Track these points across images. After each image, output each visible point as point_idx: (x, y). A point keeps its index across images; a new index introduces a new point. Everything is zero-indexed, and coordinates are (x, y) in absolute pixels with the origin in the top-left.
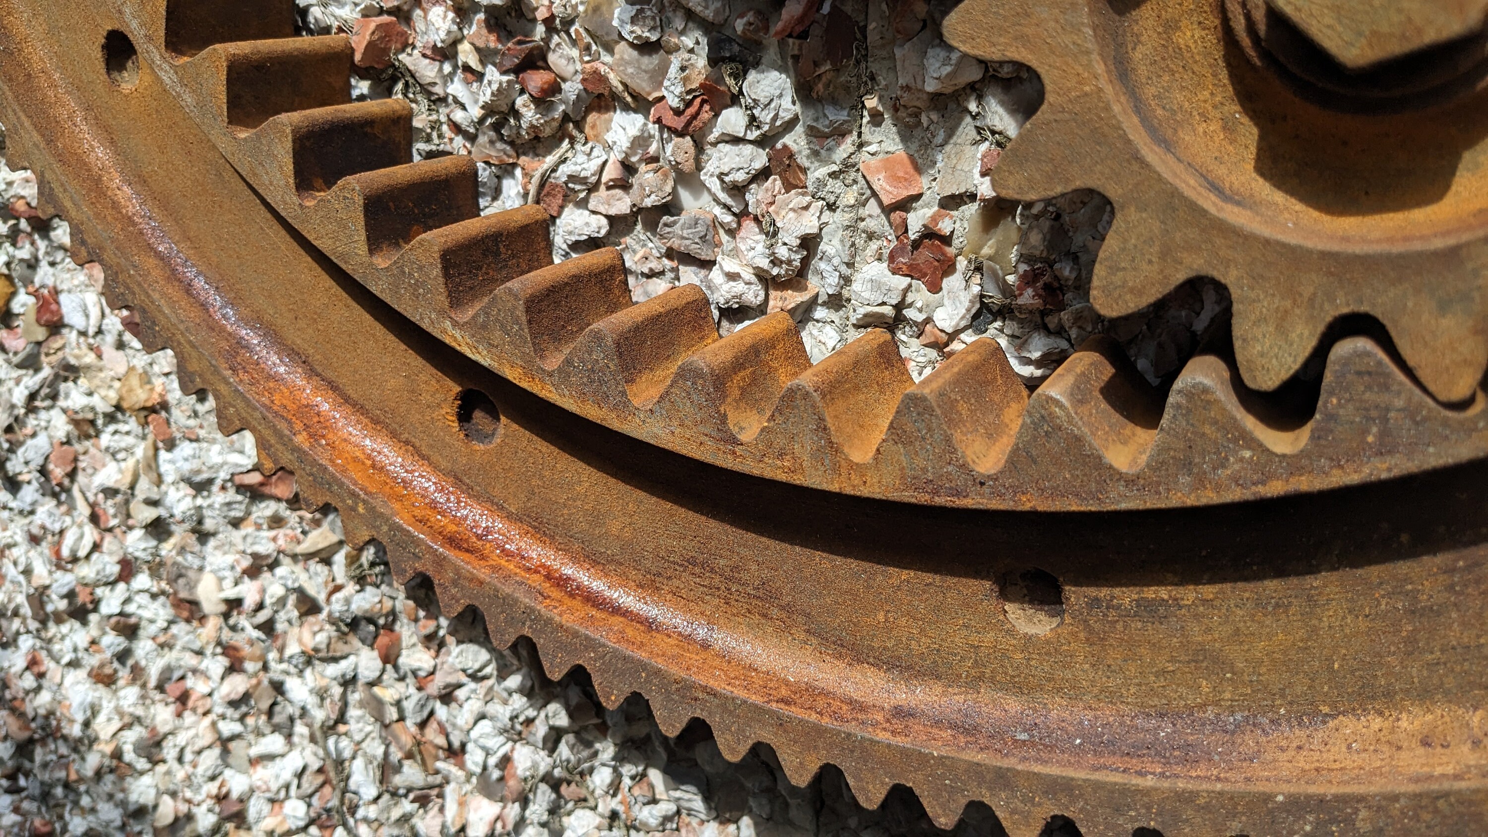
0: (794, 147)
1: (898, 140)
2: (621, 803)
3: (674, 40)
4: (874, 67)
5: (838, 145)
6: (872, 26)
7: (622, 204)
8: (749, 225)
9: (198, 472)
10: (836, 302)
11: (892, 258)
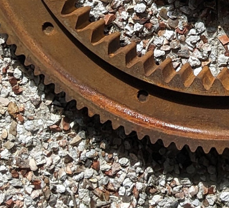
0: (205, 35)
1: (224, 32)
2: (168, 189)
3: (180, 17)
4: (219, 21)
5: (213, 34)
6: (218, 14)
7: (168, 48)
8: (196, 50)
9: (34, 128)
10: (214, 63)
11: (225, 54)
